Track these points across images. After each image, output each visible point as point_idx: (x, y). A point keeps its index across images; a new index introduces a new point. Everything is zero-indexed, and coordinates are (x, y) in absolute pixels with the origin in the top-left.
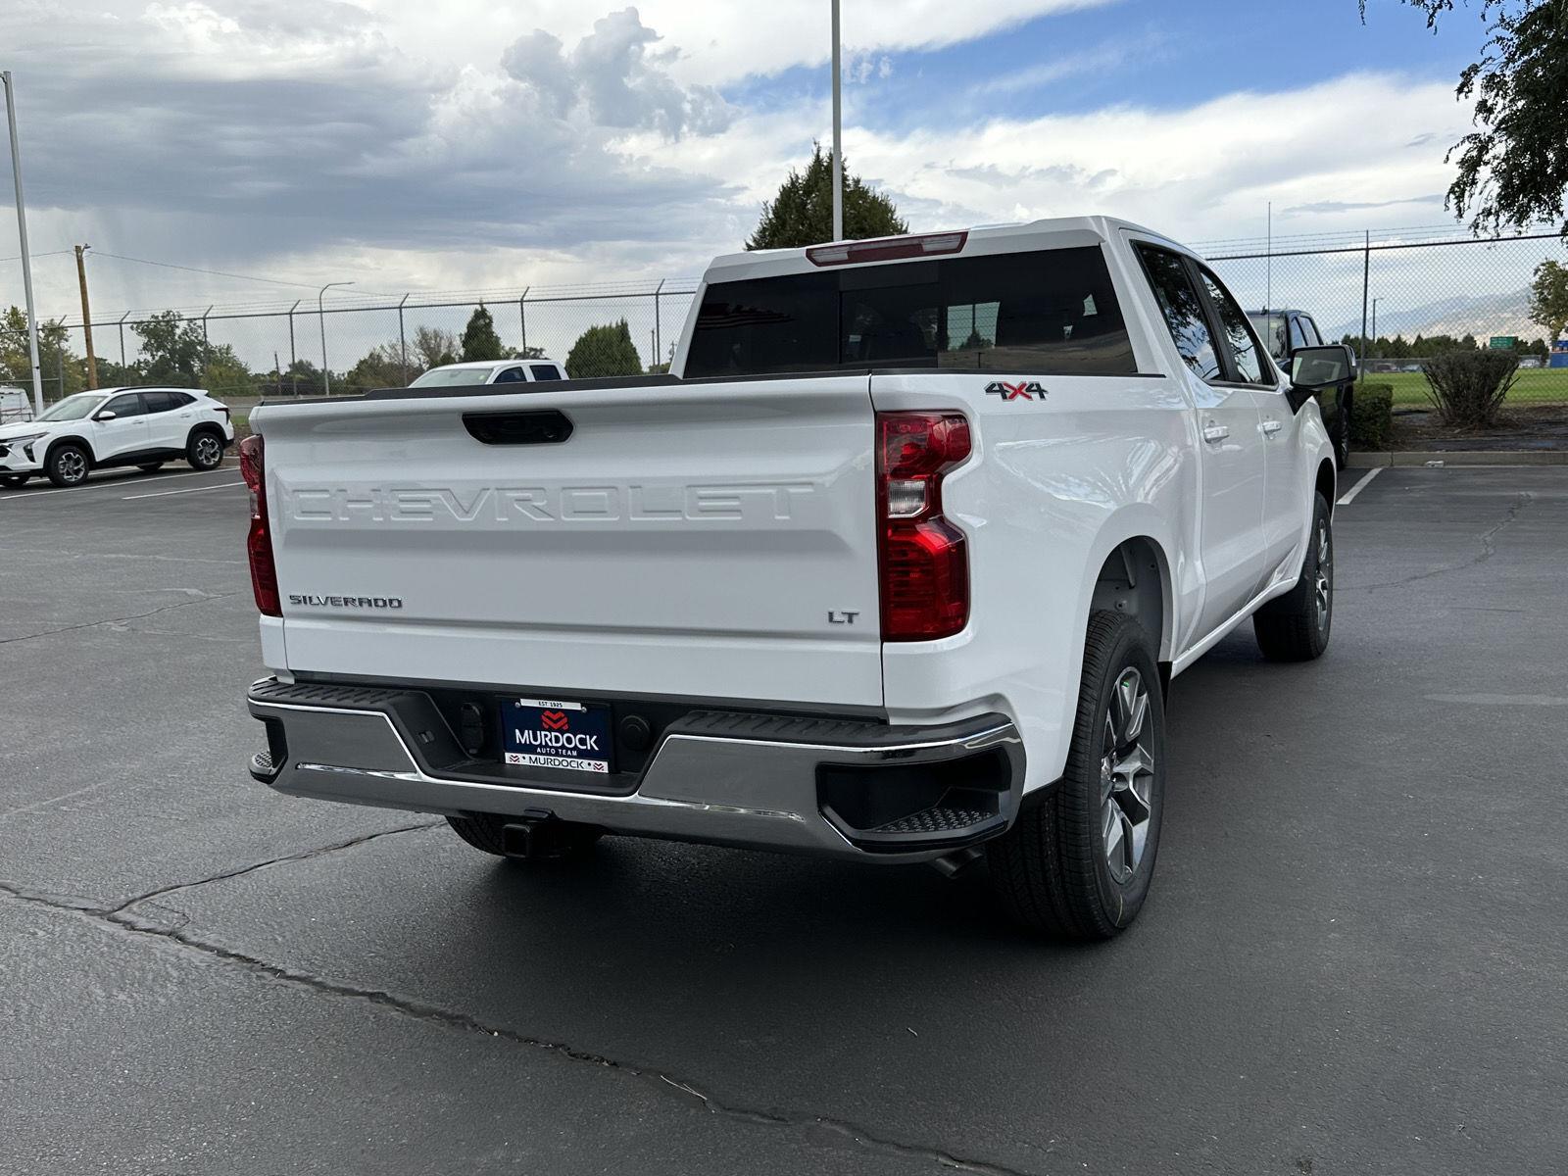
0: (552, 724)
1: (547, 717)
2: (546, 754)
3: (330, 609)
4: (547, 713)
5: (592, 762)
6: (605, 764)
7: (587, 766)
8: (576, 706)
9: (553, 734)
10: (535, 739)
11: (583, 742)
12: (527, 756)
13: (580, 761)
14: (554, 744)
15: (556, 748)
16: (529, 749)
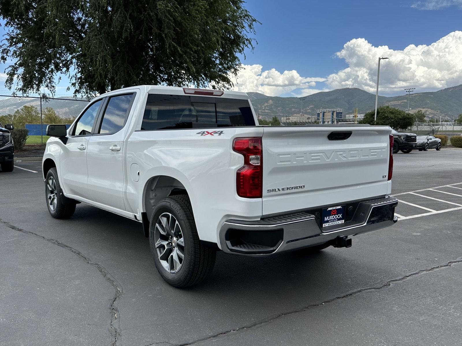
0: (333, 213)
1: (333, 212)
2: (331, 222)
3: (282, 192)
4: (333, 211)
5: (341, 221)
6: (344, 221)
7: (340, 222)
8: (339, 207)
9: (333, 216)
10: (329, 219)
11: (339, 216)
12: (327, 224)
13: (338, 221)
14: (333, 219)
15: (333, 220)
16: (327, 222)
